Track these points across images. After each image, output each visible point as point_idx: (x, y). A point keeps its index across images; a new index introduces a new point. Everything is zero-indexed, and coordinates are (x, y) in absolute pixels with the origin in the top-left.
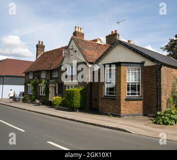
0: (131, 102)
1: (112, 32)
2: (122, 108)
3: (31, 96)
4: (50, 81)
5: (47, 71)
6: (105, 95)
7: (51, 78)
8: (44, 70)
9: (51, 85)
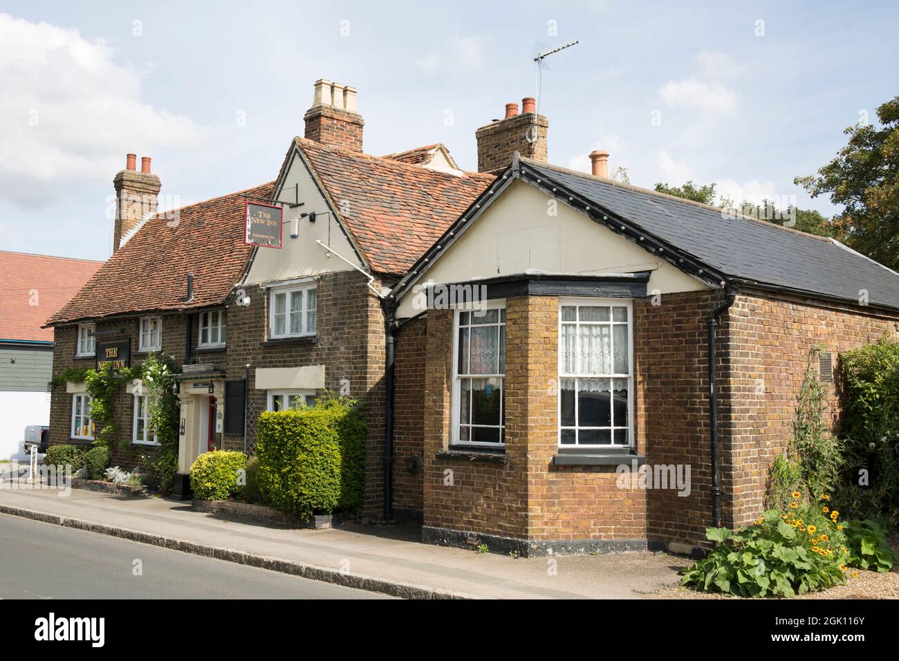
0: (580, 476)
1: (508, 107)
2: (535, 509)
3: (86, 446)
4: (186, 369)
5: (169, 317)
6: (456, 440)
7: (192, 354)
8: (157, 311)
9: (188, 390)
